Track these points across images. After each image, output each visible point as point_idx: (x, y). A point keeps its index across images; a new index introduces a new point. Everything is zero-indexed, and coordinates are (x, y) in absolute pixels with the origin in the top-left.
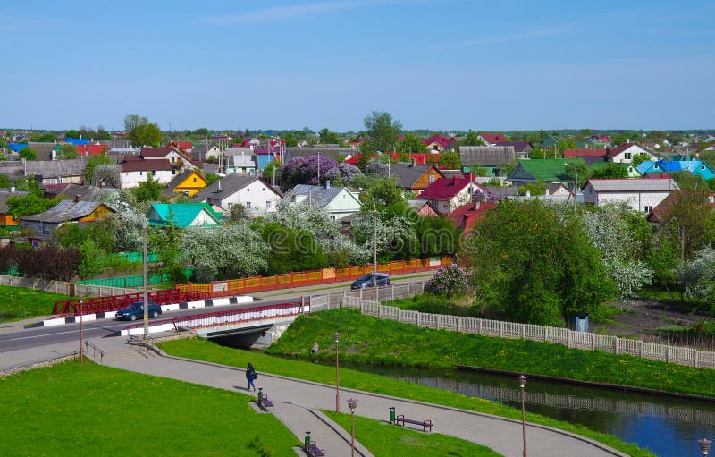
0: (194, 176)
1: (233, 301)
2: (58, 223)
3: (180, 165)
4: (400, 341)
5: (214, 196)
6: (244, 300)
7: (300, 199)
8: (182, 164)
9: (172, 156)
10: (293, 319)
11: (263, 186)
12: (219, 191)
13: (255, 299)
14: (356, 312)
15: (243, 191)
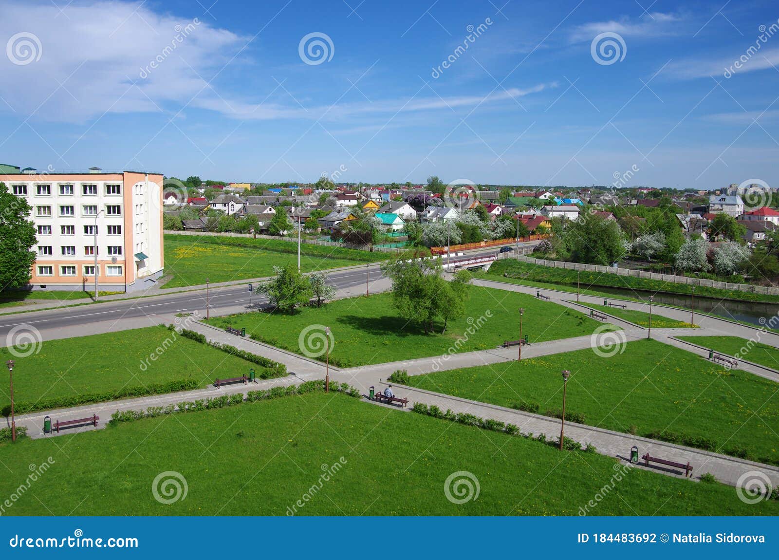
0: (371, 202)
1: (456, 254)
2: (334, 222)
3: (360, 198)
4: (542, 272)
5: (388, 210)
6: (460, 254)
7: (432, 212)
8: (361, 197)
9: (357, 193)
10: (492, 262)
11: (409, 206)
12: (390, 208)
13: (464, 254)
14: (515, 260)
15: (401, 209)
